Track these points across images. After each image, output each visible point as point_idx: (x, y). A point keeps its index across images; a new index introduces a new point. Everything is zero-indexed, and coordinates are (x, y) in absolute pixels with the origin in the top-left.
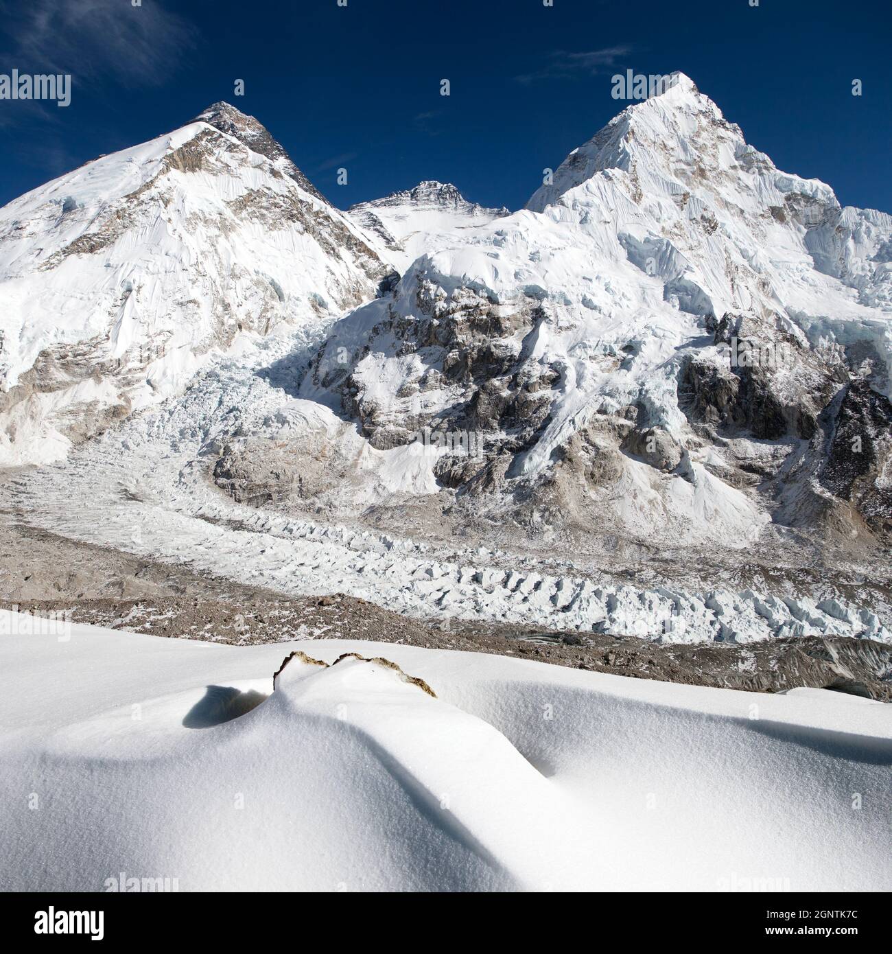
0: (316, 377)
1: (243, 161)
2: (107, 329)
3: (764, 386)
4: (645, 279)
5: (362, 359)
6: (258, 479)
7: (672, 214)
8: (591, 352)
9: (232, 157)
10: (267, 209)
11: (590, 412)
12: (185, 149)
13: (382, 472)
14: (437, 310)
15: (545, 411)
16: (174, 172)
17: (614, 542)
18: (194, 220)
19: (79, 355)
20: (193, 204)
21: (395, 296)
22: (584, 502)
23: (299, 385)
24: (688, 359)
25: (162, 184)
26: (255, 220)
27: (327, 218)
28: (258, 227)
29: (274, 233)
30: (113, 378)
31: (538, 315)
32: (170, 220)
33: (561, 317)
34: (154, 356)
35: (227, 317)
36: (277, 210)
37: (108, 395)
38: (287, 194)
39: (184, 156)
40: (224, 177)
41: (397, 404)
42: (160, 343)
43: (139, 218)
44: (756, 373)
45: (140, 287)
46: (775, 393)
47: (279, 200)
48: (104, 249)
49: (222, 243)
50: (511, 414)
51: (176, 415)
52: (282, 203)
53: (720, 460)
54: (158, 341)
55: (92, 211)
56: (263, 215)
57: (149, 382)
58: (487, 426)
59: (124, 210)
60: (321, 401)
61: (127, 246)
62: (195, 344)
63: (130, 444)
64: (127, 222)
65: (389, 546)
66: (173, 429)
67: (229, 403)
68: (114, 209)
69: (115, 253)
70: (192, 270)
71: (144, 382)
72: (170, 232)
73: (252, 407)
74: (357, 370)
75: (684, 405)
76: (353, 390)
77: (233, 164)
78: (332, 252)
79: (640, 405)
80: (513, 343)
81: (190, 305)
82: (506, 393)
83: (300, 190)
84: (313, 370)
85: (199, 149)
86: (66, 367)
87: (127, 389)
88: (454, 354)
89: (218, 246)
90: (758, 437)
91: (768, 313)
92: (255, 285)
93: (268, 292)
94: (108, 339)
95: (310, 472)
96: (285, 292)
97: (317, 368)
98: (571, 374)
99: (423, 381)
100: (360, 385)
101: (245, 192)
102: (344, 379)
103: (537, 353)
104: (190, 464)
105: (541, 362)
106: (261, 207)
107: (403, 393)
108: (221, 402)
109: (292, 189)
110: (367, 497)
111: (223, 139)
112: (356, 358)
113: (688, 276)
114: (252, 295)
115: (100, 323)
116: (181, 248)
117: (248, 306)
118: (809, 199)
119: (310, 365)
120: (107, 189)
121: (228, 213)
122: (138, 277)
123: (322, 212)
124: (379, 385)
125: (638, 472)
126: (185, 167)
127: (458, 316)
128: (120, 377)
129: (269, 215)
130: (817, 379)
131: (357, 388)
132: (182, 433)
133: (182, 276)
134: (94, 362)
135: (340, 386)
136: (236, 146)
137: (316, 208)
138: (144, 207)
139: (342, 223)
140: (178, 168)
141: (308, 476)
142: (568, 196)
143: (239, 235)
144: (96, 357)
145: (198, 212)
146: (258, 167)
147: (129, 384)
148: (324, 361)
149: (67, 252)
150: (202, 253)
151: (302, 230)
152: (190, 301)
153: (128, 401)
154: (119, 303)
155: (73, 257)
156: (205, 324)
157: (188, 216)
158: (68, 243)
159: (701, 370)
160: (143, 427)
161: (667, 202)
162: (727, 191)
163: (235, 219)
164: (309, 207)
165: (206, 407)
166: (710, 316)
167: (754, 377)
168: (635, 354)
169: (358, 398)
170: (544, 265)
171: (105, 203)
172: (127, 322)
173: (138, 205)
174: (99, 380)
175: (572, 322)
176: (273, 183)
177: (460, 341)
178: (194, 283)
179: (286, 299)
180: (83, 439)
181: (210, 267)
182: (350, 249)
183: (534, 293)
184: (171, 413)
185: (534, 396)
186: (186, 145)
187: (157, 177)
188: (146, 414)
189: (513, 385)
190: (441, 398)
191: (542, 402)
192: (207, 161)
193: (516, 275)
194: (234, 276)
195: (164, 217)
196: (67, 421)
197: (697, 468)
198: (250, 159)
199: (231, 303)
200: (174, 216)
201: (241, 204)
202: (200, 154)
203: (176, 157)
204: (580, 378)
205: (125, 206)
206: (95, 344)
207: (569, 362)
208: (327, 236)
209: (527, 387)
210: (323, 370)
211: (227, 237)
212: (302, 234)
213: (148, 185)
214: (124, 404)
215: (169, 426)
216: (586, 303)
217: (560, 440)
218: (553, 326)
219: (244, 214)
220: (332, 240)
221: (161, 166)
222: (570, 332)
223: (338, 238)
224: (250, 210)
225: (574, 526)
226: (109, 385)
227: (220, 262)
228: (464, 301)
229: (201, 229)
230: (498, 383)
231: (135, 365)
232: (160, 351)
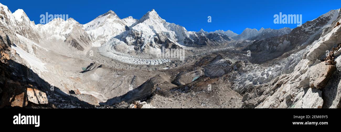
4: (151, 29)
6: (118, 49)
7: (153, 23)
8: (147, 37)
11: (147, 42)
12: (109, 16)
13: (129, 48)
14: (133, 33)
15: (143, 42)
16: (108, 19)
17: (150, 55)
18: (110, 23)
22: (147, 51)
24: (155, 37)
25: (107, 20)
28: (115, 23)
29: (117, 24)
31: (142, 33)
32: (108, 23)
33: (144, 33)
40: (112, 19)
41: (130, 41)
43: (105, 23)
44: (160, 38)
48: (102, 26)
49: (112, 25)
50: (140, 43)
51: (110, 42)
52: (117, 21)
53: (158, 46)
55: (101, 23)
57: (107, 39)
58: (138, 44)
60: (123, 41)
61: (104, 26)
62: (111, 35)
63: (106, 45)
65: (131, 57)
66: (109, 44)
67: (114, 41)
70: (110, 28)
75: (154, 41)
77: (113, 17)
78: (122, 25)
79: (151, 41)
80: (140, 36)
82: (140, 41)
86: (100, 37)
88: (135, 37)
90: (160, 44)
91: (161, 31)
95: (123, 48)
98: (145, 39)
99: (132, 39)
102: (125, 39)
103: (142, 37)
104: (112, 47)
105: (143, 38)
107: (130, 40)
110: (128, 51)
111: (112, 15)
112: (126, 37)
113: (155, 29)
115: (102, 33)
116: (109, 26)
117: (115, 31)
118: (164, 21)
119: (121, 37)
121: (113, 22)
122: (106, 29)
124: (128, 40)
125: (151, 47)
130: (165, 39)
132: (110, 44)
139: (123, 22)
141: (123, 49)
142: (144, 21)
144: (102, 36)
146: (115, 17)
148: (123, 37)
151: (119, 23)
152: (110, 31)
154: (104, 31)
156: (112, 33)
158: (99, 26)
159: (156, 38)
160: (107, 43)
161: (153, 22)
162: (157, 20)
164: (119, 20)
165: (112, 41)
166: (157, 34)
168: (150, 37)
170: (142, 28)
172: (105, 33)
176: (117, 19)
180: (102, 44)
181: (112, 28)
182: (124, 25)
183: (142, 31)
185: (142, 41)
189: (140, 40)
190: (134, 41)
191: (143, 41)
192: (111, 17)
193: (140, 29)
194: (114, 28)
196: (101, 42)
197: (156, 47)
201: (114, 21)
204: (146, 39)
206: (102, 35)
207: (145, 38)
209: (141, 40)
214: (105, 41)
216: (146, 32)
217: (145, 45)
222: (145, 35)
223: (122, 24)
225: (146, 53)
226: (104, 39)
228: (135, 32)
229: (111, 24)
230: (139, 40)
231: (106, 37)
232: (108, 36)
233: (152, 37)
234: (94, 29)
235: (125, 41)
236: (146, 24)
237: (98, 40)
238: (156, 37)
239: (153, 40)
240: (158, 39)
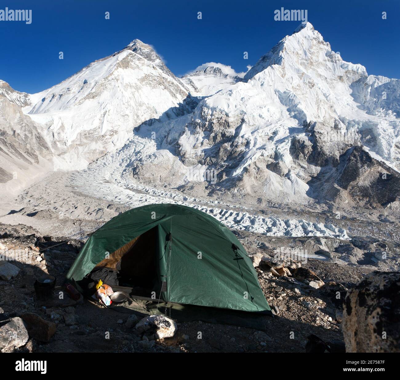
0: (167, 141)
1: (143, 64)
2: (99, 125)
3: (321, 148)
5: (182, 135)
6: (147, 176)
8: (260, 135)
9: (139, 63)
10: (152, 81)
11: (257, 156)
12: (123, 61)
14: (208, 119)
16: (120, 69)
19: (90, 134)
20: (127, 80)
21: (194, 114)
23: (161, 144)
24: (294, 138)
25: (116, 73)
26: (147, 85)
27: (173, 83)
28: (148, 87)
29: (154, 90)
30: (101, 141)
31: (243, 121)
32: (119, 87)
33: (250, 122)
34: (114, 134)
35: (138, 120)
36: (155, 81)
37: (100, 147)
38: (159, 75)
39: (123, 63)
40: (137, 70)
41: (193, 151)
42: (116, 129)
43: (109, 86)
44: (319, 143)
45: (109, 110)
46: (326, 150)
47: (156, 78)
48: (96, 97)
49: (136, 93)
50: (231, 156)
51: (121, 154)
52: (157, 79)
53: (302, 174)
54: (115, 129)
55: (93, 84)
56: (150, 83)
57: (113, 142)
58: (223, 159)
59: (103, 83)
60: (169, 149)
61: (105, 95)
62: (128, 130)
63: (107, 164)
64: (104, 87)
65: (186, 199)
67: (137, 150)
68: (100, 83)
69: (101, 98)
70: (126, 104)
71: (111, 142)
72: (119, 91)
73: (145, 152)
74: (180, 139)
75: (291, 154)
76: (179, 146)
77: (140, 65)
78: (174, 95)
79: (276, 153)
81: (126, 116)
82: (229, 148)
83: (163, 74)
84: (166, 139)
85: (128, 60)
86: (86, 138)
87: (106, 145)
88: (213, 135)
89: (135, 96)
92: (148, 108)
93: (152, 111)
94: (99, 128)
95: (164, 174)
96: (158, 111)
97: (167, 138)
98: (252, 142)
99: (202, 143)
100: (181, 145)
101: (144, 75)
102: (176, 142)
103: (241, 135)
104: (124, 170)
105: (242, 137)
106: (150, 81)
107: (195, 147)
108: (135, 150)
109: (160, 73)
111: (136, 56)
113: (299, 107)
114: (146, 112)
115: (96, 123)
116: (123, 96)
119: (165, 137)
120: (97, 76)
121: (138, 83)
122: (109, 107)
123: (171, 81)
124: (187, 145)
125: (272, 177)
126: (123, 67)
127: (215, 121)
128: (103, 141)
129: (152, 83)
130: (342, 146)
131: (180, 146)
132: (123, 160)
133: (123, 106)
134: (95, 136)
135: (174, 145)
136: (141, 59)
137: (169, 80)
138: (110, 82)
139: (178, 85)
140: (121, 67)
143: (142, 91)
144: (96, 134)
145: (128, 83)
146: (148, 66)
147: (106, 143)
148: (170, 136)
149: (85, 98)
150: (130, 98)
151: (163, 88)
152: (126, 115)
153: (106, 149)
154: (103, 116)
155: (87, 100)
156: (131, 123)
157: (125, 85)
158: (85, 95)
159: (299, 142)
160: (110, 159)
163: (141, 85)
164: (166, 79)
165: (130, 151)
166: (305, 121)
167: (318, 144)
168: (276, 135)
169: (180, 149)
170: (246, 103)
171: (97, 81)
172: (105, 122)
173: (108, 81)
174: (96, 142)
175: (255, 123)
176: (153, 71)
177: (215, 130)
178: (127, 108)
179: (158, 113)
180: (92, 162)
181: (132, 103)
182: (181, 94)
183: (243, 113)
184: (119, 154)
185: (239, 149)
186: (123, 59)
187: (114, 71)
188: (111, 153)
189: (232, 146)
191: (241, 152)
192: (131, 64)
193: (236, 106)
194: (140, 105)
195: (117, 85)
196: (87, 155)
198: (146, 63)
199: (139, 115)
200: (120, 85)
201: (143, 80)
202: (129, 62)
203: (120, 64)
204: (255, 144)
205: (104, 82)
206: (95, 130)
207: (252, 138)
208: (172, 90)
209: (237, 146)
210: (169, 139)
211: (138, 92)
212: (163, 90)
213: (111, 74)
214: (105, 150)
215: (118, 158)
216: (260, 116)
218: (247, 125)
219: (144, 83)
220: (174, 92)
221: (115, 67)
222: (253, 127)
223: (176, 91)
224: (146, 81)
226: (100, 144)
227: (136, 101)
228: (217, 116)
229: (129, 89)
230: (227, 145)
231: (108, 137)
232: (116, 132)
233: (283, 133)
234: (65, 107)
235: (176, 150)
236: (262, 85)
237: (80, 148)
238: (302, 137)
239: (285, 149)
240: (308, 143)
